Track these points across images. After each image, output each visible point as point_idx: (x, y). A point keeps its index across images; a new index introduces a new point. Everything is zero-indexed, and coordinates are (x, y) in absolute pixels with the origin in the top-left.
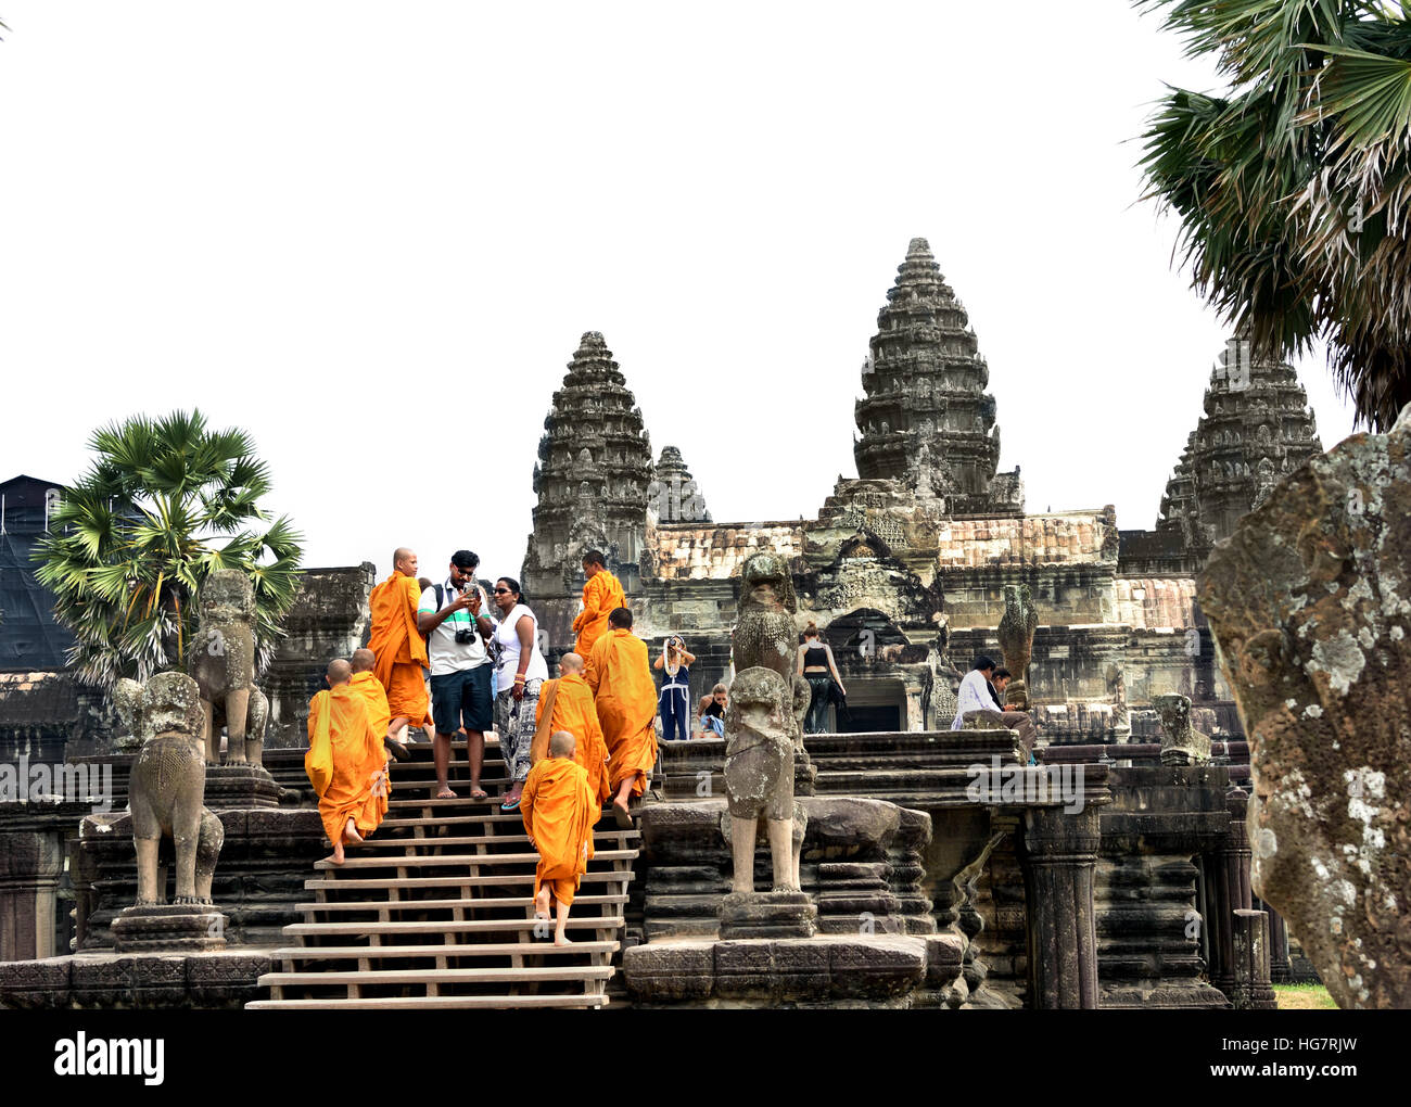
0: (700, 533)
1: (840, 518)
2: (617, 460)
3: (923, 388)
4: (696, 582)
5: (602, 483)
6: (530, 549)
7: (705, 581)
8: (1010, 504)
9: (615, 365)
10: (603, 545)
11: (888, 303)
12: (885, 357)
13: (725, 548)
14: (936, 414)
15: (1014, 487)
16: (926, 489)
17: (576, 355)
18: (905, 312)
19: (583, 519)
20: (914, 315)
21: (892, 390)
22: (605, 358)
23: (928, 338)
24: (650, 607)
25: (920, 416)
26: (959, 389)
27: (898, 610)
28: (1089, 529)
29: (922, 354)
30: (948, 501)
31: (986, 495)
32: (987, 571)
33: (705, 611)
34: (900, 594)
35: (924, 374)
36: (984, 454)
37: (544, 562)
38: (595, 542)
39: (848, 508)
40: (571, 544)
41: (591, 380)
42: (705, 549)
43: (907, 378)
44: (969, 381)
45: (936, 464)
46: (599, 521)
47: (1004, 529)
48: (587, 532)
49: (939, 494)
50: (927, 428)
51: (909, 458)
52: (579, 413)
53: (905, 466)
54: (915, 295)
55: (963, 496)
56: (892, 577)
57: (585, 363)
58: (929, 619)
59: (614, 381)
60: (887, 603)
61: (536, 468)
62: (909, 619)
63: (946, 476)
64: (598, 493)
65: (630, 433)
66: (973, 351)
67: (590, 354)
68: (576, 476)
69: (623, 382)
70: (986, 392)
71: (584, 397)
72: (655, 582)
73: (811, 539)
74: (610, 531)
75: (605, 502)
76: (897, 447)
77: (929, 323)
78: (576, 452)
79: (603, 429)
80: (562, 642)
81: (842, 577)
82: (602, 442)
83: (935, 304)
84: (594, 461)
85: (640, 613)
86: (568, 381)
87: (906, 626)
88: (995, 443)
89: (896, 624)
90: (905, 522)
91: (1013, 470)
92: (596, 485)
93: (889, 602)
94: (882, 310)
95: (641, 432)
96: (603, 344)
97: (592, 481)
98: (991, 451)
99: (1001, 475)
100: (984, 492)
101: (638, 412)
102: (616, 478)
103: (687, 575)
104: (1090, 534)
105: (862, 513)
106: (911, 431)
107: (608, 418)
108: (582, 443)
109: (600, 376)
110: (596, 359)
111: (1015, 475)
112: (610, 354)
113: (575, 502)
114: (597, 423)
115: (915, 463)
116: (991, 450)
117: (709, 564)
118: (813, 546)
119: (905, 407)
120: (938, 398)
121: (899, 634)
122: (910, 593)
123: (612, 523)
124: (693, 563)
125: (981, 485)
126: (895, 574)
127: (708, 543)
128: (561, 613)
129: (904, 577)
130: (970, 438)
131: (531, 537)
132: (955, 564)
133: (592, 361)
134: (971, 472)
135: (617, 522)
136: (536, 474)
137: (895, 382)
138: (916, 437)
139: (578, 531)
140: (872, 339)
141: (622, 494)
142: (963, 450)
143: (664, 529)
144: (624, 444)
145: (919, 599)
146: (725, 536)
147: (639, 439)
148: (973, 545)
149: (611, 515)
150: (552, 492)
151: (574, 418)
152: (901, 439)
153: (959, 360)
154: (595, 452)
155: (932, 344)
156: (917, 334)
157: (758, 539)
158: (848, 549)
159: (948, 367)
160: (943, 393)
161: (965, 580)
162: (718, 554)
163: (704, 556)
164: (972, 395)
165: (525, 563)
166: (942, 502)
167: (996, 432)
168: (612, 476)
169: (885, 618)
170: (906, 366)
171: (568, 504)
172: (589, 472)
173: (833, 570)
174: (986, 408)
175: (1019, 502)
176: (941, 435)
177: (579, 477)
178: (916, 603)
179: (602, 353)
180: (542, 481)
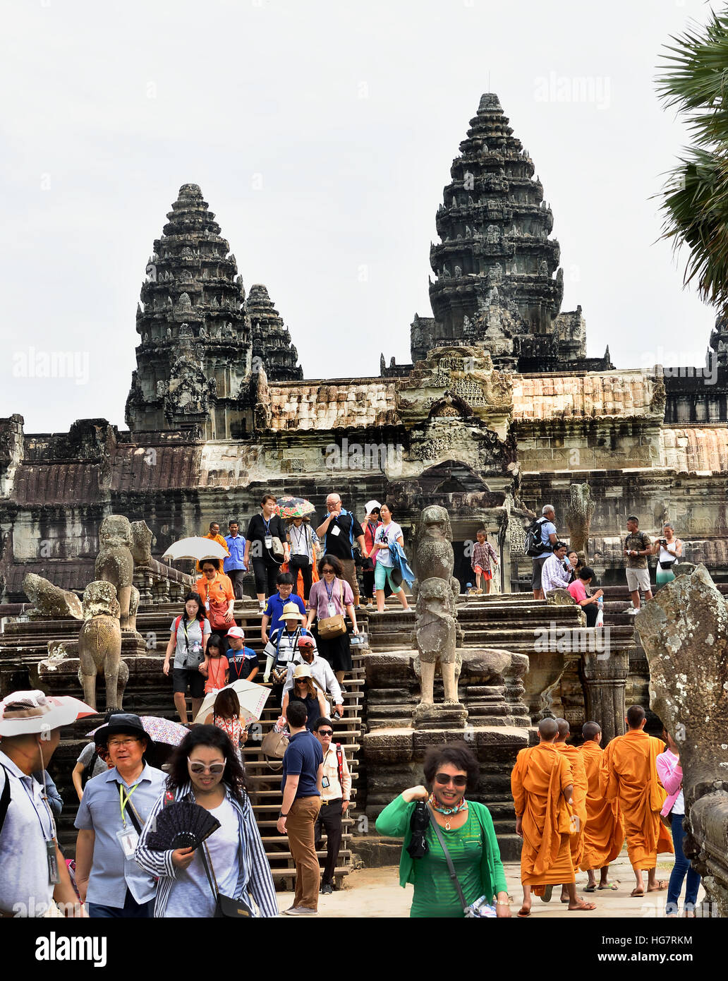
0: (307, 390)
1: (427, 379)
2: (214, 304)
3: (493, 235)
4: (302, 432)
5: (201, 324)
6: (134, 384)
7: (311, 432)
8: (572, 341)
9: (211, 215)
10: (202, 382)
11: (461, 154)
12: (458, 205)
13: (328, 402)
14: (505, 258)
15: (576, 325)
16: (496, 330)
17: (175, 206)
18: (477, 164)
19: (183, 358)
20: (484, 167)
21: (464, 236)
22: (201, 209)
23: (498, 188)
24: (263, 453)
25: (490, 260)
26: (526, 235)
27: (478, 461)
28: (640, 386)
29: (492, 203)
30: (516, 341)
31: (550, 336)
32: (553, 422)
33: (311, 457)
34: (480, 447)
35: (494, 222)
36: (548, 295)
37: (147, 397)
38: (194, 379)
39: (435, 371)
40: (173, 381)
41: (190, 230)
42: (311, 403)
43: (478, 226)
44: (536, 227)
45: (505, 305)
46: (198, 359)
47: (567, 386)
48: (187, 370)
49: (508, 335)
50: (497, 271)
51: (480, 299)
52: (178, 260)
53: (476, 307)
54: (486, 147)
55: (530, 336)
56: (474, 434)
57: (184, 214)
58: (504, 468)
59: (210, 230)
60: (469, 455)
61: (139, 310)
62: (488, 469)
63: (514, 316)
64: (196, 334)
65: (225, 279)
66: (539, 199)
67: (188, 205)
68: (177, 318)
69: (218, 231)
70: (550, 238)
71: (182, 245)
72: (268, 433)
73: (403, 397)
74: (208, 368)
75: (203, 342)
76: (469, 288)
77: (498, 174)
78: (176, 296)
79: (200, 275)
80: (188, 484)
81: (431, 432)
82: (199, 287)
83: (504, 155)
84: (192, 304)
85: (255, 458)
86: (168, 230)
87: (485, 475)
88: (559, 285)
89: (477, 472)
90: (484, 382)
91: (575, 309)
92: (195, 327)
93: (471, 454)
94: (455, 161)
95: (236, 277)
96: (200, 196)
97: (191, 323)
98: (555, 292)
99: (564, 314)
100: (548, 332)
101: (232, 259)
102: (214, 320)
103: (295, 426)
104: (641, 391)
105: (447, 375)
106: (482, 275)
107: (205, 264)
108: (182, 289)
109: (198, 225)
110: (194, 209)
111: (577, 314)
112: (206, 205)
113: (175, 342)
114: (194, 270)
115: (486, 304)
116: (553, 292)
117: (314, 416)
118: (404, 404)
119: (477, 252)
120: (506, 244)
121: (480, 482)
122: (489, 446)
123: (210, 362)
124: (300, 416)
125: (546, 325)
126: (476, 430)
127: (314, 398)
128: (186, 459)
129: (484, 433)
130: (536, 280)
131: (134, 374)
132: (526, 417)
133: (190, 212)
134: (536, 311)
135: (214, 361)
136: (139, 316)
137: (468, 229)
138: (486, 280)
139: (179, 369)
140: (446, 188)
141: (219, 335)
142: (529, 292)
143: (275, 386)
144: (221, 288)
145: (496, 451)
146: (328, 392)
147: (233, 284)
148: (542, 399)
149: (209, 354)
150: (154, 332)
151: (174, 264)
152: (473, 282)
153: (526, 208)
154: (194, 296)
155: (502, 194)
156: (488, 184)
157: (357, 395)
158: (437, 408)
159: (516, 214)
160: (511, 239)
161: (534, 430)
162: (322, 408)
163: (310, 409)
164: (537, 241)
165: (130, 398)
166: (511, 342)
167: (560, 272)
168: (209, 318)
169: (468, 469)
170: (478, 214)
171: (170, 344)
172: (188, 314)
173: (423, 426)
174: (550, 253)
175: (580, 339)
176: (509, 277)
177: (179, 320)
178: (494, 456)
179: (199, 204)
180: (145, 323)
